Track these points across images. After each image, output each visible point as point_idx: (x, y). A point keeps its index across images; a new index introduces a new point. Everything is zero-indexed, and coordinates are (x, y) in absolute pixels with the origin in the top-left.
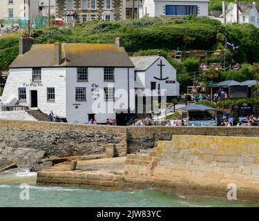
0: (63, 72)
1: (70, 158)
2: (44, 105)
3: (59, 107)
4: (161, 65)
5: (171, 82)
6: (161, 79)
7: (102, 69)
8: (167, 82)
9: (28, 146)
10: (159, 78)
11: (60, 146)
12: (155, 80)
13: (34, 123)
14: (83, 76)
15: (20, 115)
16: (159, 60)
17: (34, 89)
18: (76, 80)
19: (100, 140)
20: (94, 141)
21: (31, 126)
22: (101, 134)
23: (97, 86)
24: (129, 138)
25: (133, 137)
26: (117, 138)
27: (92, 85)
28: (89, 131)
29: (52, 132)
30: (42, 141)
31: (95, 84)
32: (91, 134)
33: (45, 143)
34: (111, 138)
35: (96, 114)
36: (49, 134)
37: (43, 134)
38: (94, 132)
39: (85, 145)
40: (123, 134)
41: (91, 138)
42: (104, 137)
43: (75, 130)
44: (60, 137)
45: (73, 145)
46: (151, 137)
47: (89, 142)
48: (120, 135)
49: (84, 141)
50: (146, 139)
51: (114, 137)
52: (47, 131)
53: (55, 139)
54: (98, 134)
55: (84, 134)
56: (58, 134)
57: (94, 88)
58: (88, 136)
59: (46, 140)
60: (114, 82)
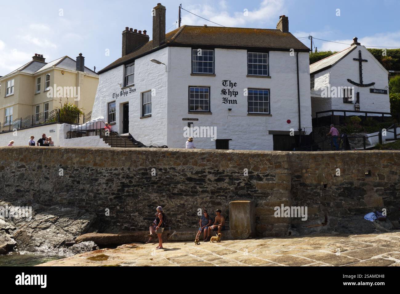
4: (360, 60)
5: (379, 91)
7: (244, 53)
8: (372, 91)
10: (358, 82)
14: (205, 65)
16: (357, 51)
17: (125, 99)
18: (191, 73)
19: (218, 189)
20: (203, 192)
21: (78, 159)
22: (220, 173)
23: (233, 85)
24: (297, 183)
25: (308, 182)
26: (262, 182)
27: (224, 82)
28: (192, 166)
29: (116, 172)
30: (95, 191)
31: (230, 81)
32: (197, 173)
33: (101, 196)
34: (246, 184)
35: (231, 140)
36: (110, 174)
37: (99, 175)
38: (204, 168)
39: (182, 202)
40: (278, 171)
41: (198, 184)
42: (227, 180)
43: (161, 165)
44: (131, 182)
45: (156, 200)
46: (360, 181)
47: (191, 194)
48: (271, 176)
49: (182, 190)
50: (344, 186)
51: (254, 182)
52: (107, 169)
53: (120, 186)
54: (213, 173)
55: (182, 175)
56: (127, 175)
57: (227, 88)
58: (190, 179)
59: (103, 188)
60: (269, 77)
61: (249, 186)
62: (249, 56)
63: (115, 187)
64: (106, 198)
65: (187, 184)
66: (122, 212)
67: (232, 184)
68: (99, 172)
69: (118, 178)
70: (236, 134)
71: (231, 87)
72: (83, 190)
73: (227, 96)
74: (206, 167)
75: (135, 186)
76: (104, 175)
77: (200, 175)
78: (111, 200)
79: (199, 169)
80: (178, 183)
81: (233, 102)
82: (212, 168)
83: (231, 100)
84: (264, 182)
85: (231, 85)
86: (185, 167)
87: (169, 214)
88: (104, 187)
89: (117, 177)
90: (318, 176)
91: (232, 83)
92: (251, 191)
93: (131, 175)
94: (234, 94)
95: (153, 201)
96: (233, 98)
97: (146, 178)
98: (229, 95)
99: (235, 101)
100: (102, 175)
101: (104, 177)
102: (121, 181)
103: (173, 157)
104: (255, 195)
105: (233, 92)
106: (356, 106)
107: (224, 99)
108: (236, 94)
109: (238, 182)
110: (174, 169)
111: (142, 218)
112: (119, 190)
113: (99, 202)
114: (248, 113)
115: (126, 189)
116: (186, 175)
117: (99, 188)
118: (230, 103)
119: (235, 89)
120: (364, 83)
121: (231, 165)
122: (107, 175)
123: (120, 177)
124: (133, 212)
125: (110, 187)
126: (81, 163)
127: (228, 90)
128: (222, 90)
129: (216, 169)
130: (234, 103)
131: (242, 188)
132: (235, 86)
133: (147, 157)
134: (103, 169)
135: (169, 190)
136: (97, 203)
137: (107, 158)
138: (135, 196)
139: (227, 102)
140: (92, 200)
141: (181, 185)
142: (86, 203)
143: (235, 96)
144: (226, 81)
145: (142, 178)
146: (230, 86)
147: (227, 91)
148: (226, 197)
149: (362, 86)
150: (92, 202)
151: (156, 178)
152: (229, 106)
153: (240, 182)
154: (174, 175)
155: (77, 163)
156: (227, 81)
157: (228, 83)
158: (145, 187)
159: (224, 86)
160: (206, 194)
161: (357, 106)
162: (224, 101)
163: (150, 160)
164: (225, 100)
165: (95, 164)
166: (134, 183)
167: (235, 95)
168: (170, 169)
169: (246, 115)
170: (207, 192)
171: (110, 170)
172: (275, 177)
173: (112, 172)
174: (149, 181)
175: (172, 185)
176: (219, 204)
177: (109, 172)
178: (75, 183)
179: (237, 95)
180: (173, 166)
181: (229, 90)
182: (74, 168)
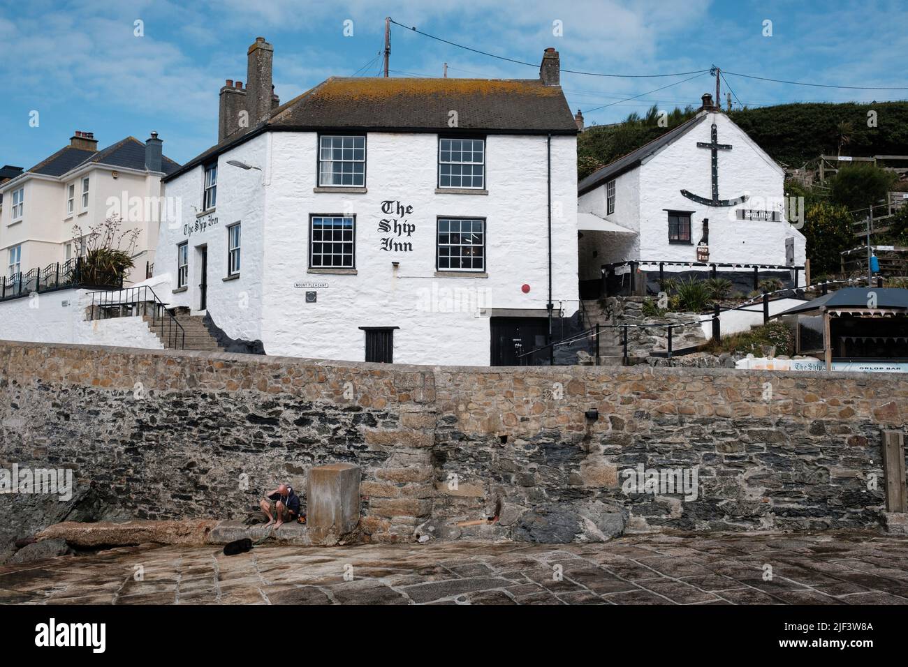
4: (715, 147)
6: (715, 202)
10: (709, 196)
12: (685, 205)
14: (346, 169)
15: (129, 335)
16: (708, 127)
17: (201, 238)
18: (315, 186)
19: (300, 440)
20: (274, 445)
21: (68, 369)
22: (306, 408)
23: (405, 211)
24: (446, 431)
25: (469, 430)
26: (374, 430)
27: (384, 205)
28: (258, 392)
29: (129, 398)
30: (94, 436)
31: (398, 203)
32: (266, 406)
33: (103, 446)
34: (349, 432)
35: (398, 328)
36: (119, 402)
37: (102, 404)
38: (277, 396)
39: (238, 464)
40: (403, 407)
41: (265, 429)
42: (316, 422)
43: (205, 387)
44: (153, 420)
45: (194, 459)
46: (574, 432)
47: (254, 449)
48: (392, 417)
49: (238, 441)
50: (541, 441)
51: (362, 428)
52: (115, 391)
53: (135, 427)
54: (293, 407)
55: (240, 408)
56: (149, 406)
57: (392, 216)
58: (254, 419)
59: (107, 431)
60: (485, 193)
61: (354, 436)
62: (443, 147)
63: (128, 427)
64: (112, 450)
65: (247, 428)
66: (137, 480)
67: (324, 432)
68: (102, 397)
69: (134, 412)
70: (408, 315)
71: (400, 214)
72: (72, 434)
73: (391, 234)
74: (281, 394)
75: (159, 428)
76: (109, 403)
77: (270, 411)
78: (119, 454)
79: (269, 397)
80: (233, 425)
81: (403, 248)
82: (291, 398)
83: (400, 244)
84: (379, 429)
85: (400, 209)
86: (245, 392)
87: (214, 489)
88: (109, 429)
89: (130, 408)
90: (489, 419)
91: (402, 207)
92: (355, 447)
93: (155, 406)
94: (407, 229)
95: (189, 461)
96: (404, 238)
97: (180, 413)
98: (395, 231)
99: (408, 246)
100: (107, 404)
101: (109, 409)
102: (136, 418)
103: (226, 372)
104: (363, 455)
105: (405, 225)
106: (699, 250)
107: (386, 241)
108: (411, 229)
109: (333, 427)
110: (227, 395)
111: (169, 495)
112: (133, 436)
113: (99, 459)
114: (435, 270)
115: (145, 433)
116: (245, 410)
117: (100, 430)
118: (396, 250)
119: (409, 219)
120: (721, 198)
121: (324, 393)
122: (115, 403)
123: (136, 409)
124: (155, 481)
125: (119, 429)
126: (73, 378)
127: (393, 222)
128: (381, 222)
129: (298, 399)
130: (406, 250)
131: (341, 440)
132: (410, 213)
133: (183, 370)
134: (108, 392)
135: (217, 439)
136: (96, 461)
137: (117, 370)
138: (159, 448)
139: (391, 248)
140: (87, 454)
141: (238, 431)
142: (79, 461)
143: (409, 235)
144: (389, 202)
145: (173, 413)
146: (398, 213)
147: (392, 224)
148: (313, 457)
149: (716, 206)
150: (87, 458)
151: (197, 414)
152: (395, 255)
153: (338, 428)
154: (225, 409)
155: (66, 377)
156: (392, 202)
157: (394, 206)
158: (176, 430)
159: (386, 212)
160: (279, 449)
161: (703, 251)
162: (385, 246)
163: (188, 376)
164: (386, 243)
165: (96, 381)
166: (159, 423)
167: (409, 231)
168: (221, 395)
169: (432, 275)
170: (281, 446)
171: (120, 394)
172: (397, 419)
173: (124, 399)
174: (185, 419)
175: (223, 429)
176: (299, 471)
177: (118, 398)
178: (62, 418)
179: (412, 231)
180: (224, 391)
181: (395, 221)
182: (61, 388)
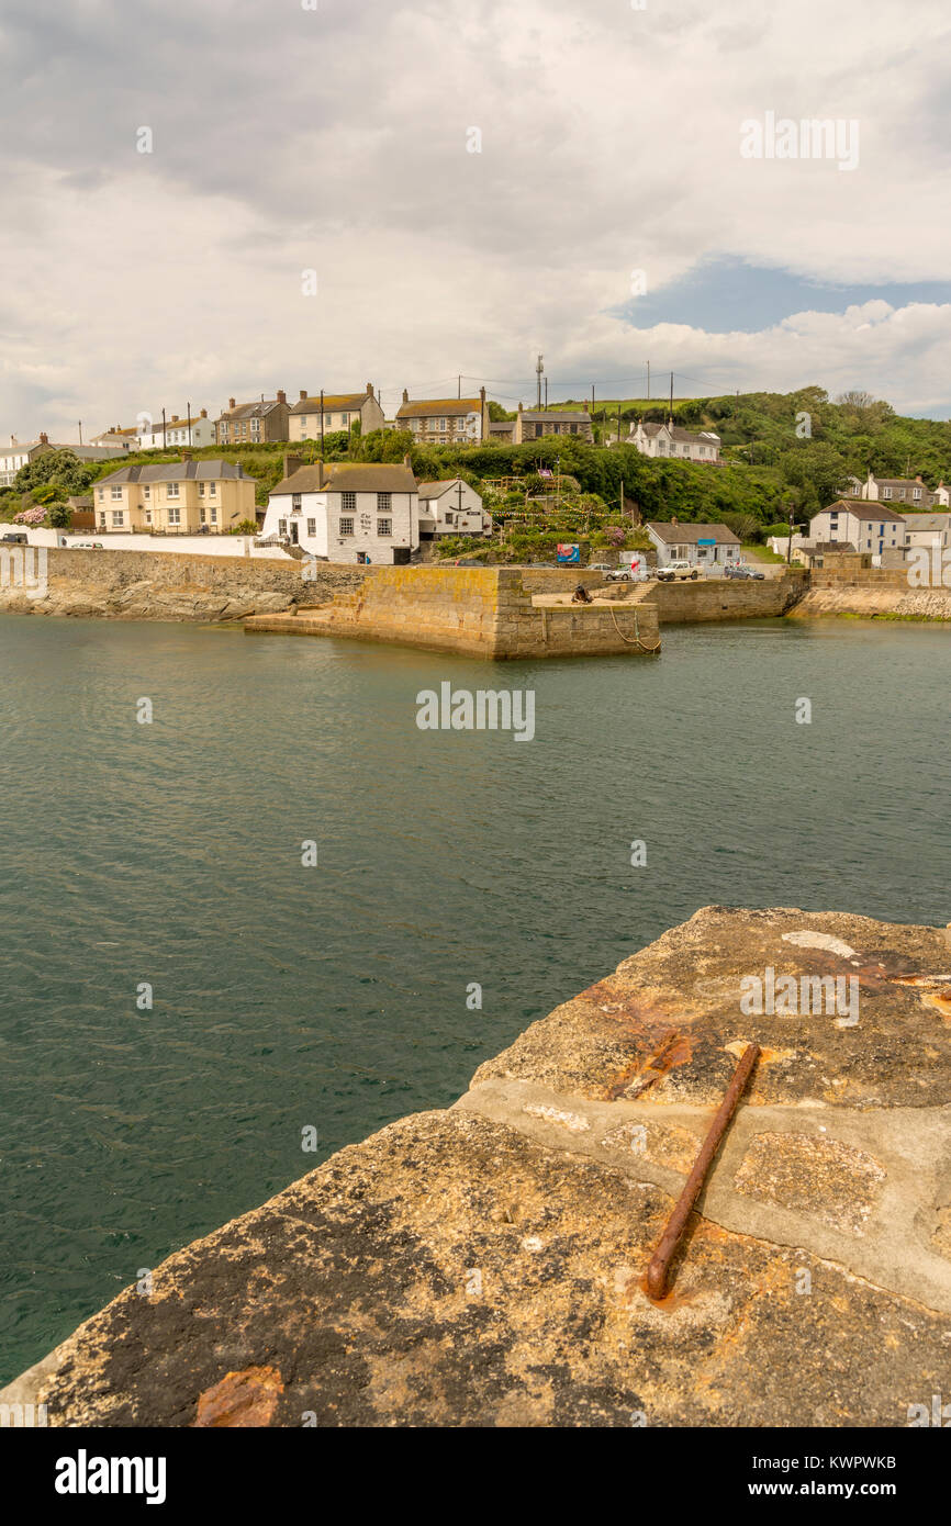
0: (323, 498)
1: (321, 605)
2: (304, 541)
3: (317, 545)
4: (460, 492)
5: (473, 514)
6: (460, 510)
7: (375, 496)
8: (468, 514)
9: (276, 590)
10: (458, 508)
11: (311, 592)
12: (451, 511)
13: (290, 561)
14: (349, 501)
15: (277, 553)
16: (457, 486)
17: (294, 521)
18: (341, 509)
37: (292, 575)
60: (391, 511)
62: (379, 498)
83: (367, 527)
98: (365, 523)
106: (455, 525)
108: (370, 523)
114: (377, 535)
117: (292, 582)
119: (369, 519)
122: (298, 575)
125: (300, 582)
128: (361, 521)
130: (369, 529)
139: (364, 528)
146: (366, 518)
157: (365, 515)
159: (362, 517)
